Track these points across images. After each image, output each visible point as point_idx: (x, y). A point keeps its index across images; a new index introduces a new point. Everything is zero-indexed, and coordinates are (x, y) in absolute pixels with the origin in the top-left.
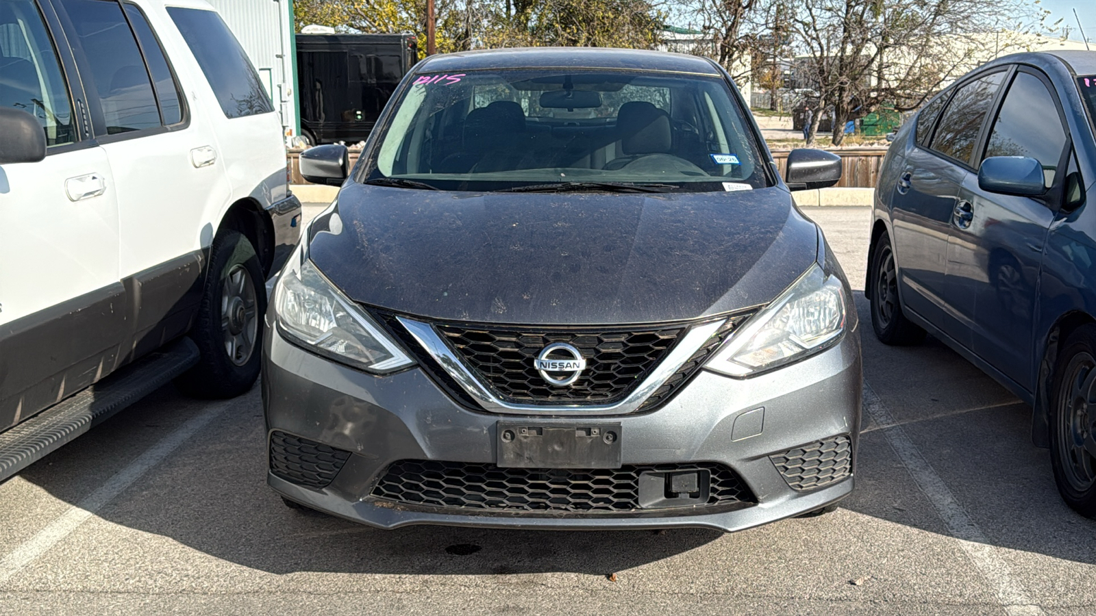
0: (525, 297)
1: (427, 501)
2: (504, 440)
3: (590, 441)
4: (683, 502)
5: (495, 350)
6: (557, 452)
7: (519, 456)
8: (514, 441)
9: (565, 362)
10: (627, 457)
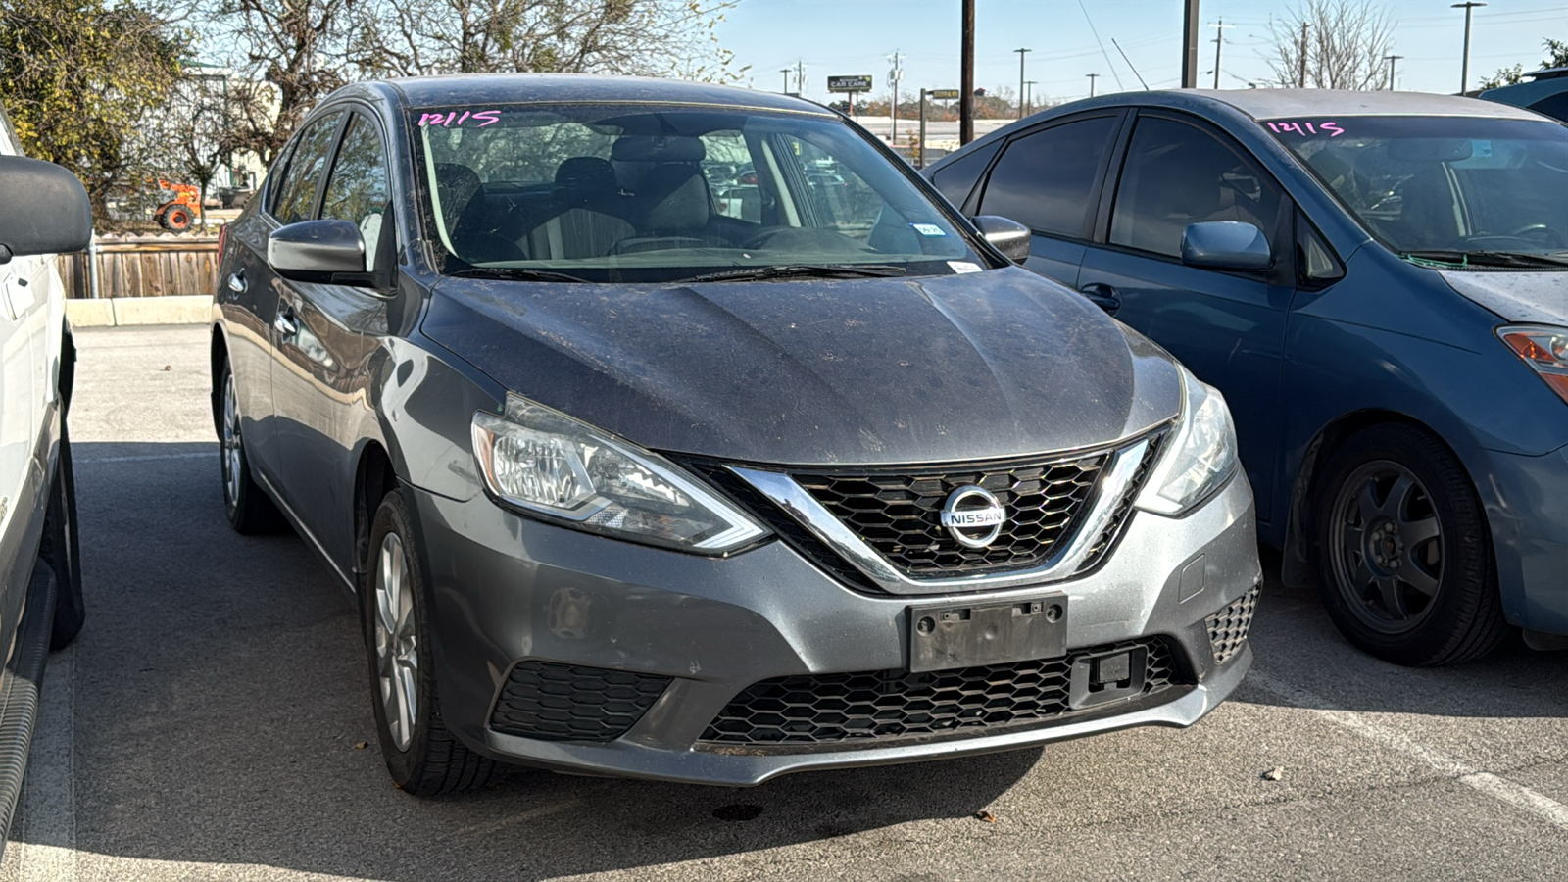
0: (900, 426)
1: (791, 738)
2: (920, 632)
3: (1030, 620)
4: (1111, 696)
5: (882, 505)
6: (989, 642)
7: (940, 652)
8: (934, 631)
9: (974, 513)
10: (1075, 638)
